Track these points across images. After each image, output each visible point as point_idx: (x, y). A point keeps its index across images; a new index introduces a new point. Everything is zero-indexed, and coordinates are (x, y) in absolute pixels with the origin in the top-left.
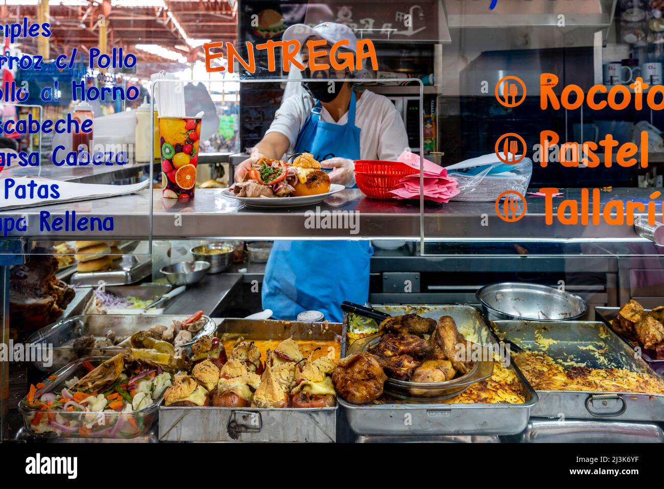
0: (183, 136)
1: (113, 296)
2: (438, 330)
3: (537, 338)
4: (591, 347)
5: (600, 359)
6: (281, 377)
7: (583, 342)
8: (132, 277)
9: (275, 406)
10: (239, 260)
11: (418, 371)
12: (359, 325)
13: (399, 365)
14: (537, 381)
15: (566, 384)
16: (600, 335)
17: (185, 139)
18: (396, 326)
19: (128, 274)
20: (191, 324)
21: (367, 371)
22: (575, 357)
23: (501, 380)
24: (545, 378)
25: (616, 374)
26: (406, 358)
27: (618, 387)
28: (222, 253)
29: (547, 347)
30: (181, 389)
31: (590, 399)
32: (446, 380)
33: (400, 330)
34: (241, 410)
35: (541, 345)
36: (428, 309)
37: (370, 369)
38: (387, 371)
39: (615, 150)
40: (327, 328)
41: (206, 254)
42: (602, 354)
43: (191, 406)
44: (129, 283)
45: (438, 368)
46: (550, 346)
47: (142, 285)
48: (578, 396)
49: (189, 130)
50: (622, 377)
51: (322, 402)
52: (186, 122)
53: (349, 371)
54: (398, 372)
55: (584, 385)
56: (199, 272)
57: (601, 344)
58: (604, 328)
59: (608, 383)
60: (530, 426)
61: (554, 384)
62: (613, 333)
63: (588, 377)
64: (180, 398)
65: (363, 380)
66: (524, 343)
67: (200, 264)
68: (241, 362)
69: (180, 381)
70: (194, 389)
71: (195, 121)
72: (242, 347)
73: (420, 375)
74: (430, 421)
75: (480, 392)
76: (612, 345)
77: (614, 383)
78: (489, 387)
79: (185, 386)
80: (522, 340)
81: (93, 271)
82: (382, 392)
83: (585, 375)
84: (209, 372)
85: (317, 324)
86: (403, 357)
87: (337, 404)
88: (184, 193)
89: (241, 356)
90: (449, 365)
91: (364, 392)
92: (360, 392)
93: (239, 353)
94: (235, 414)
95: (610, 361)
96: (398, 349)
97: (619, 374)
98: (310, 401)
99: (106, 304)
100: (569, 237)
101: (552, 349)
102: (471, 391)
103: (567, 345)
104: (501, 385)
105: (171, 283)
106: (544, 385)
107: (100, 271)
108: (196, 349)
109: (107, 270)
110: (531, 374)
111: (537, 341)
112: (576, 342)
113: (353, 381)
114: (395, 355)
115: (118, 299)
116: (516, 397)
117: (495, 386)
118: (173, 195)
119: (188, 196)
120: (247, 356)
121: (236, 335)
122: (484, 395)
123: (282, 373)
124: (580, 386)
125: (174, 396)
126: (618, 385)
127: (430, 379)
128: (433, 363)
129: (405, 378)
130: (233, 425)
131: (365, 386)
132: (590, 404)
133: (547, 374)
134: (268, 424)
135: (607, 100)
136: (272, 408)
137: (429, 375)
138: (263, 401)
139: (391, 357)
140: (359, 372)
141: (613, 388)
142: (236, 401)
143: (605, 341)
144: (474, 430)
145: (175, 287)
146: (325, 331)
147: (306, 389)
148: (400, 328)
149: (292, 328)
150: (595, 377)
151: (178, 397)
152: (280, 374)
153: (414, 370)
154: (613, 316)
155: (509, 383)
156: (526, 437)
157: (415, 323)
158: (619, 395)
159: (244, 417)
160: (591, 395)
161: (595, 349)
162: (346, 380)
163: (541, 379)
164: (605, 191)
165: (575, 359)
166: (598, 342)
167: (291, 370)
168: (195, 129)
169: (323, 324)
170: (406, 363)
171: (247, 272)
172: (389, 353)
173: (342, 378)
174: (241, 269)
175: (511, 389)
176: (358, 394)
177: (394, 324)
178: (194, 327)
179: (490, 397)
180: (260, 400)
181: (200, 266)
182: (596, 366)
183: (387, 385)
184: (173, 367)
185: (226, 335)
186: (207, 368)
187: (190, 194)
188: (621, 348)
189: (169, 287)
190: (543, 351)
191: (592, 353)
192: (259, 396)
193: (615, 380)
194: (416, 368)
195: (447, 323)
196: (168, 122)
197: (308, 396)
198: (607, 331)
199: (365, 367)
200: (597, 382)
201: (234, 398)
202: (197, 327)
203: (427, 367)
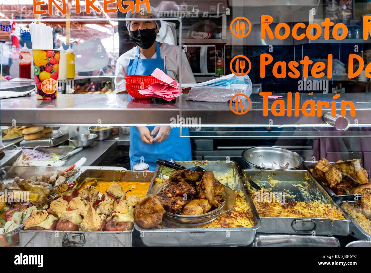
0: (45, 61)
1: (43, 153)
2: (203, 180)
3: (269, 180)
4: (300, 185)
5: (304, 192)
6: (104, 209)
7: (296, 182)
8: (53, 143)
9: (93, 230)
10: (116, 133)
11: (187, 207)
12: (167, 172)
13: (174, 203)
14: (264, 210)
15: (281, 212)
16: (305, 178)
17: (46, 63)
18: (178, 177)
19: (52, 141)
20: (66, 173)
21: (152, 208)
22: (290, 191)
23: (241, 210)
24: (269, 208)
25: (311, 205)
26: (179, 198)
27: (312, 214)
28: (105, 129)
29: (274, 185)
30: (35, 219)
31: (294, 222)
32: (204, 213)
33: (180, 180)
34: (71, 233)
35: (271, 184)
36: (208, 163)
37: (154, 207)
38: (166, 207)
39: (310, 67)
40: (146, 174)
41: (97, 130)
42: (305, 190)
43: (40, 230)
44: (52, 146)
45: (199, 205)
46: (276, 184)
47: (59, 147)
48: (287, 220)
49: (49, 57)
50: (314, 207)
51: (123, 227)
52: (47, 52)
53: (142, 207)
54: (173, 208)
55: (291, 212)
56: (91, 140)
57: (306, 183)
58: (308, 174)
59: (306, 211)
60: (257, 238)
61: (273, 212)
62: (312, 177)
63: (295, 207)
64: (34, 224)
65: (150, 213)
66: (262, 182)
67: (92, 135)
68: (81, 200)
69: (35, 214)
70: (45, 218)
71: (53, 52)
72: (86, 189)
73: (188, 209)
74: (191, 238)
75: (226, 219)
76: (312, 184)
77: (310, 211)
78: (232, 215)
79: (38, 217)
80: (261, 181)
81: (33, 140)
82: (161, 221)
83: (292, 206)
84: (60, 206)
85: (141, 172)
86: (177, 198)
87: (133, 229)
88: (47, 96)
89: (84, 194)
90: (206, 203)
91: (150, 221)
92: (148, 222)
93: (84, 193)
94: (67, 235)
95: (310, 194)
96: (175, 193)
97: (313, 205)
98: (116, 226)
99: (38, 157)
100: (281, 124)
101: (277, 186)
102: (221, 218)
103: (286, 183)
104: (240, 213)
105: (75, 146)
106: (267, 213)
107: (36, 139)
108: (57, 190)
109: (41, 139)
110: (260, 205)
111: (269, 181)
112: (291, 182)
113: (144, 214)
114: (173, 197)
115: (46, 155)
116: (248, 221)
117: (236, 214)
118: (41, 97)
119: (50, 98)
120: (88, 194)
121: (94, 178)
122: (228, 221)
123: (105, 206)
124: (289, 214)
125: (30, 224)
126: (312, 212)
127: (193, 213)
128: (196, 201)
129: (177, 212)
130: (66, 242)
131: (151, 217)
132: (294, 225)
133: (270, 205)
134: (89, 241)
135: (305, 33)
136: (91, 231)
137: (193, 210)
138: (85, 227)
139: (170, 198)
140: (148, 208)
141: (309, 215)
142: (70, 226)
143: (308, 181)
144: (220, 243)
145: (77, 148)
146: (145, 176)
147: (115, 218)
148: (180, 178)
149: (126, 174)
150: (299, 207)
151: (32, 224)
152: (104, 207)
153: (183, 206)
154: (313, 166)
155: (245, 212)
156: (255, 244)
157: (189, 175)
158: (312, 219)
159: (73, 237)
160: (295, 220)
161: (301, 186)
162: (140, 213)
163: (266, 208)
164: (309, 95)
165: (290, 193)
166: (304, 181)
167: (111, 204)
168: (53, 57)
169: (144, 172)
170: (179, 202)
171: (120, 139)
172: (170, 195)
173: (138, 212)
174: (116, 138)
175: (246, 216)
176: (146, 222)
177: (177, 176)
178: (67, 174)
179: (232, 222)
180: (84, 226)
181: (92, 136)
182: (300, 198)
183: (165, 216)
184: (40, 202)
185: (88, 178)
186: (59, 203)
187: (53, 97)
188: (317, 187)
189: (74, 148)
190: (272, 188)
191: (300, 189)
192: (84, 223)
193: (311, 209)
194: (185, 205)
195: (209, 175)
196: (36, 53)
197: (115, 223)
198: (309, 176)
199: (152, 205)
200: (300, 210)
201: (69, 224)
202: (69, 174)
203: (193, 204)
